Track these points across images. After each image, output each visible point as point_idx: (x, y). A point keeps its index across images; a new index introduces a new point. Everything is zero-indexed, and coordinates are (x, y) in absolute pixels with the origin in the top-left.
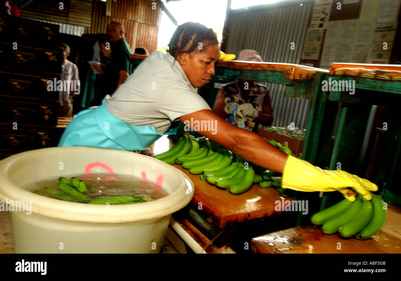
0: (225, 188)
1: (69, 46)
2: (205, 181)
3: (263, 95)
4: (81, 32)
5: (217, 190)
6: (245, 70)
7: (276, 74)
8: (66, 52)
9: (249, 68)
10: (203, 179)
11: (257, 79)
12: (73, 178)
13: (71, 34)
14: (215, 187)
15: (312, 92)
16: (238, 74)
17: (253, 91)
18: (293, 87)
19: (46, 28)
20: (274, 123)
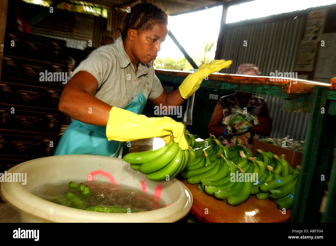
0: (222, 199)
1: (75, 59)
2: (203, 191)
3: (260, 107)
4: (84, 45)
5: (215, 200)
6: (242, 83)
7: (273, 87)
8: (72, 66)
9: (246, 82)
10: (201, 189)
11: (253, 92)
12: (81, 184)
13: (75, 47)
14: (212, 197)
15: (309, 106)
16: (234, 88)
17: (251, 103)
18: (290, 100)
19: (54, 43)
20: (271, 135)
